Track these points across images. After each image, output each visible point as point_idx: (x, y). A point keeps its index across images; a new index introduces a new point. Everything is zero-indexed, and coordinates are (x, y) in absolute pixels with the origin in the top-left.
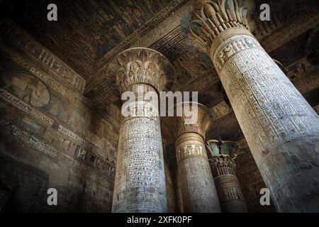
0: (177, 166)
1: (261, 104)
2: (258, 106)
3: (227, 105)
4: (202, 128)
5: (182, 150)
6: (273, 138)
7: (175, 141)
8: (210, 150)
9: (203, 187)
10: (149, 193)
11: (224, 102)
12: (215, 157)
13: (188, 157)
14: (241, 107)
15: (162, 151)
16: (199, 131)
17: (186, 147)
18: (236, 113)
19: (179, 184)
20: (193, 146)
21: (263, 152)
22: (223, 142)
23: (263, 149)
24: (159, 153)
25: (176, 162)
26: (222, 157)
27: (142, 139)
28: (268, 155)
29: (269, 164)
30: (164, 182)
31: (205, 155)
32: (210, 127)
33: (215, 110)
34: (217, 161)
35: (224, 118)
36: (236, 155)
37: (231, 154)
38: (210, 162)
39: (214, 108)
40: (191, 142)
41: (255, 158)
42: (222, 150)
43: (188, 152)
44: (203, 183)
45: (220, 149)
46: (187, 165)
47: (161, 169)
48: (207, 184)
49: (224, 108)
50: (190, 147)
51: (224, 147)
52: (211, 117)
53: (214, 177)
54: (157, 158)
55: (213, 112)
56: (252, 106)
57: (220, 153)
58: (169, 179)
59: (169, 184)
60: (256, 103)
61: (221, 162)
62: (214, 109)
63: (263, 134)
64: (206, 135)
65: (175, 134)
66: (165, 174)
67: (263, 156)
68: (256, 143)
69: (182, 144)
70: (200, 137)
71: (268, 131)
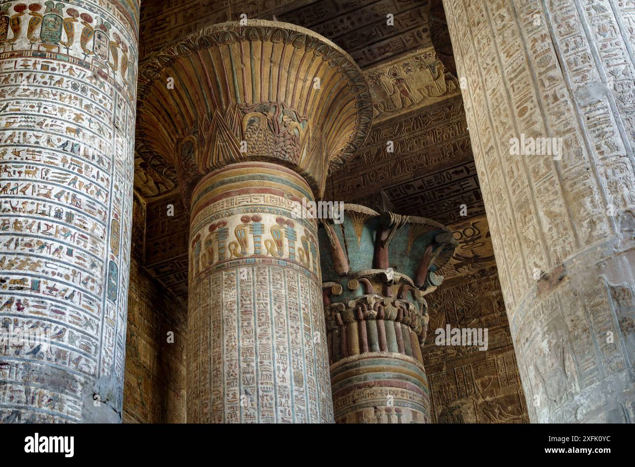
0: (185, 296)
1: (573, 81)
2: (561, 90)
3: (440, 67)
4: (319, 146)
5: (219, 230)
6: (592, 224)
7: (193, 185)
8: (338, 243)
9: (281, 391)
10: (47, 393)
11: (430, 50)
12: (352, 276)
13: (240, 261)
14: (494, 80)
15: (127, 219)
16: (304, 159)
17: (235, 221)
18: (468, 104)
19: (184, 371)
20: (269, 220)
21: (545, 277)
22: (395, 218)
23: (543, 264)
24: (114, 228)
25: (184, 277)
26: (381, 279)
27: (44, 157)
28: (559, 290)
29: (555, 325)
30: (121, 354)
31: (314, 263)
32: (354, 147)
33: (387, 80)
34: (360, 293)
35: (420, 119)
36: (437, 280)
37: (419, 273)
38: (327, 293)
39: (385, 69)
40: (262, 199)
41: (508, 300)
42: (386, 252)
43: (244, 243)
44: (284, 374)
45: (378, 245)
46: (230, 296)
47: (113, 297)
48: (298, 380)
49: (426, 76)
50: (252, 220)
51: (396, 240)
52: (364, 106)
53: (333, 358)
54: (104, 250)
55: (378, 85)
56: (538, 84)
57: (376, 264)
58: (143, 344)
59: (139, 365)
60: (557, 73)
61: (373, 298)
62: (385, 73)
63: (558, 206)
64: (329, 180)
65: (196, 158)
66: (130, 321)
67: (539, 292)
68: (523, 240)
69: (222, 205)
70: (303, 184)
71: (581, 195)
